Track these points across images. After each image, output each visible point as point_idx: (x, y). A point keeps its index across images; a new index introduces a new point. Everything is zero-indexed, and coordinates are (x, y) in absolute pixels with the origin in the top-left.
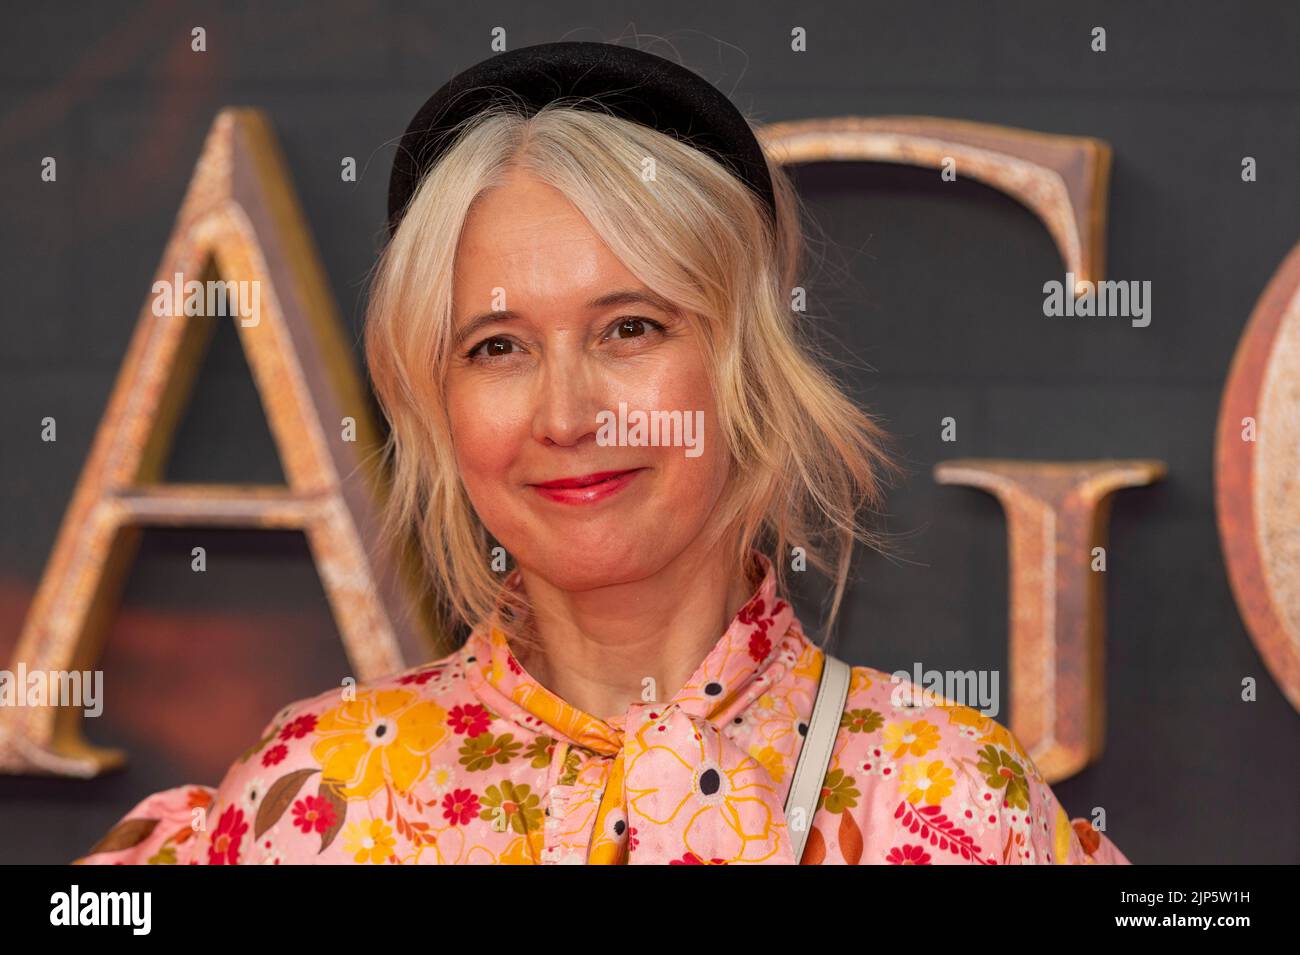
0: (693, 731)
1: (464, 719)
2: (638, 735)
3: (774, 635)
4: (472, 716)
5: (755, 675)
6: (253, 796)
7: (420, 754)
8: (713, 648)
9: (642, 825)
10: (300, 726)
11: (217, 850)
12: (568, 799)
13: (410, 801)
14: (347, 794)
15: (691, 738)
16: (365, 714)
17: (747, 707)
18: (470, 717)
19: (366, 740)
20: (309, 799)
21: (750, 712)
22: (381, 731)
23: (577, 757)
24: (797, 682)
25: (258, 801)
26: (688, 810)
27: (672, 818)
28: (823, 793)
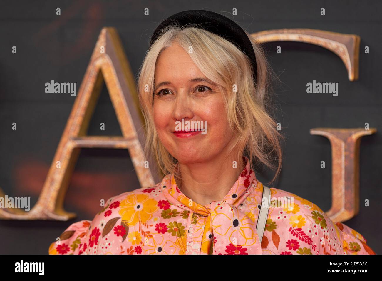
0: (230, 209)
1: (162, 205)
2: (215, 210)
3: (250, 180)
4: (165, 204)
5: (246, 192)
6: (102, 225)
7: (149, 214)
8: (234, 184)
9: (217, 236)
10: (115, 205)
11: (91, 240)
12: (195, 228)
13: (145, 226)
14: (129, 225)
15: (230, 211)
16: (134, 202)
17: (244, 201)
18: (164, 204)
19: (134, 209)
20: (118, 226)
21: (244, 202)
22: (138, 207)
23: (196, 216)
24: (257, 193)
25: (104, 226)
26: (230, 231)
27: (226, 233)
28: (266, 226)
